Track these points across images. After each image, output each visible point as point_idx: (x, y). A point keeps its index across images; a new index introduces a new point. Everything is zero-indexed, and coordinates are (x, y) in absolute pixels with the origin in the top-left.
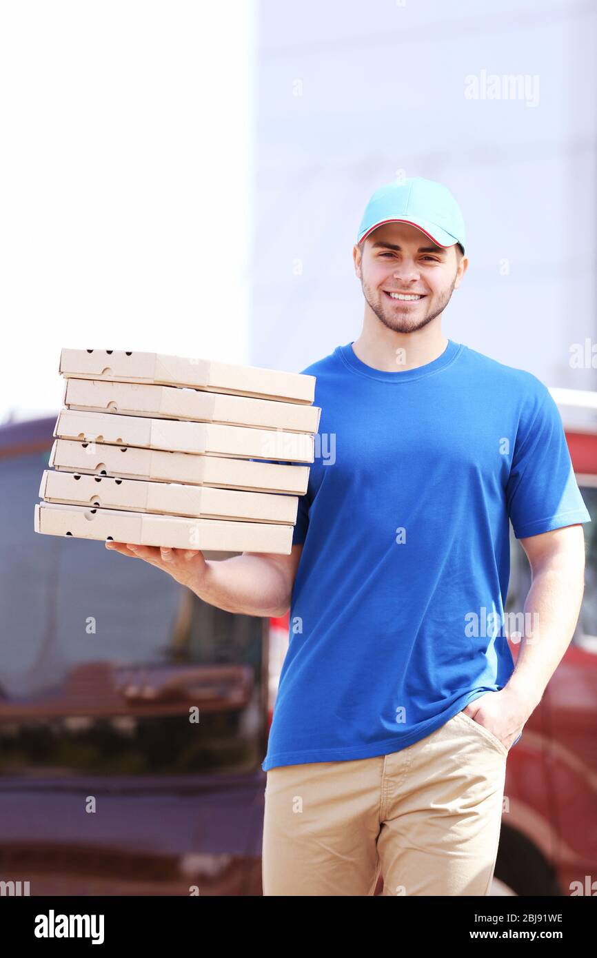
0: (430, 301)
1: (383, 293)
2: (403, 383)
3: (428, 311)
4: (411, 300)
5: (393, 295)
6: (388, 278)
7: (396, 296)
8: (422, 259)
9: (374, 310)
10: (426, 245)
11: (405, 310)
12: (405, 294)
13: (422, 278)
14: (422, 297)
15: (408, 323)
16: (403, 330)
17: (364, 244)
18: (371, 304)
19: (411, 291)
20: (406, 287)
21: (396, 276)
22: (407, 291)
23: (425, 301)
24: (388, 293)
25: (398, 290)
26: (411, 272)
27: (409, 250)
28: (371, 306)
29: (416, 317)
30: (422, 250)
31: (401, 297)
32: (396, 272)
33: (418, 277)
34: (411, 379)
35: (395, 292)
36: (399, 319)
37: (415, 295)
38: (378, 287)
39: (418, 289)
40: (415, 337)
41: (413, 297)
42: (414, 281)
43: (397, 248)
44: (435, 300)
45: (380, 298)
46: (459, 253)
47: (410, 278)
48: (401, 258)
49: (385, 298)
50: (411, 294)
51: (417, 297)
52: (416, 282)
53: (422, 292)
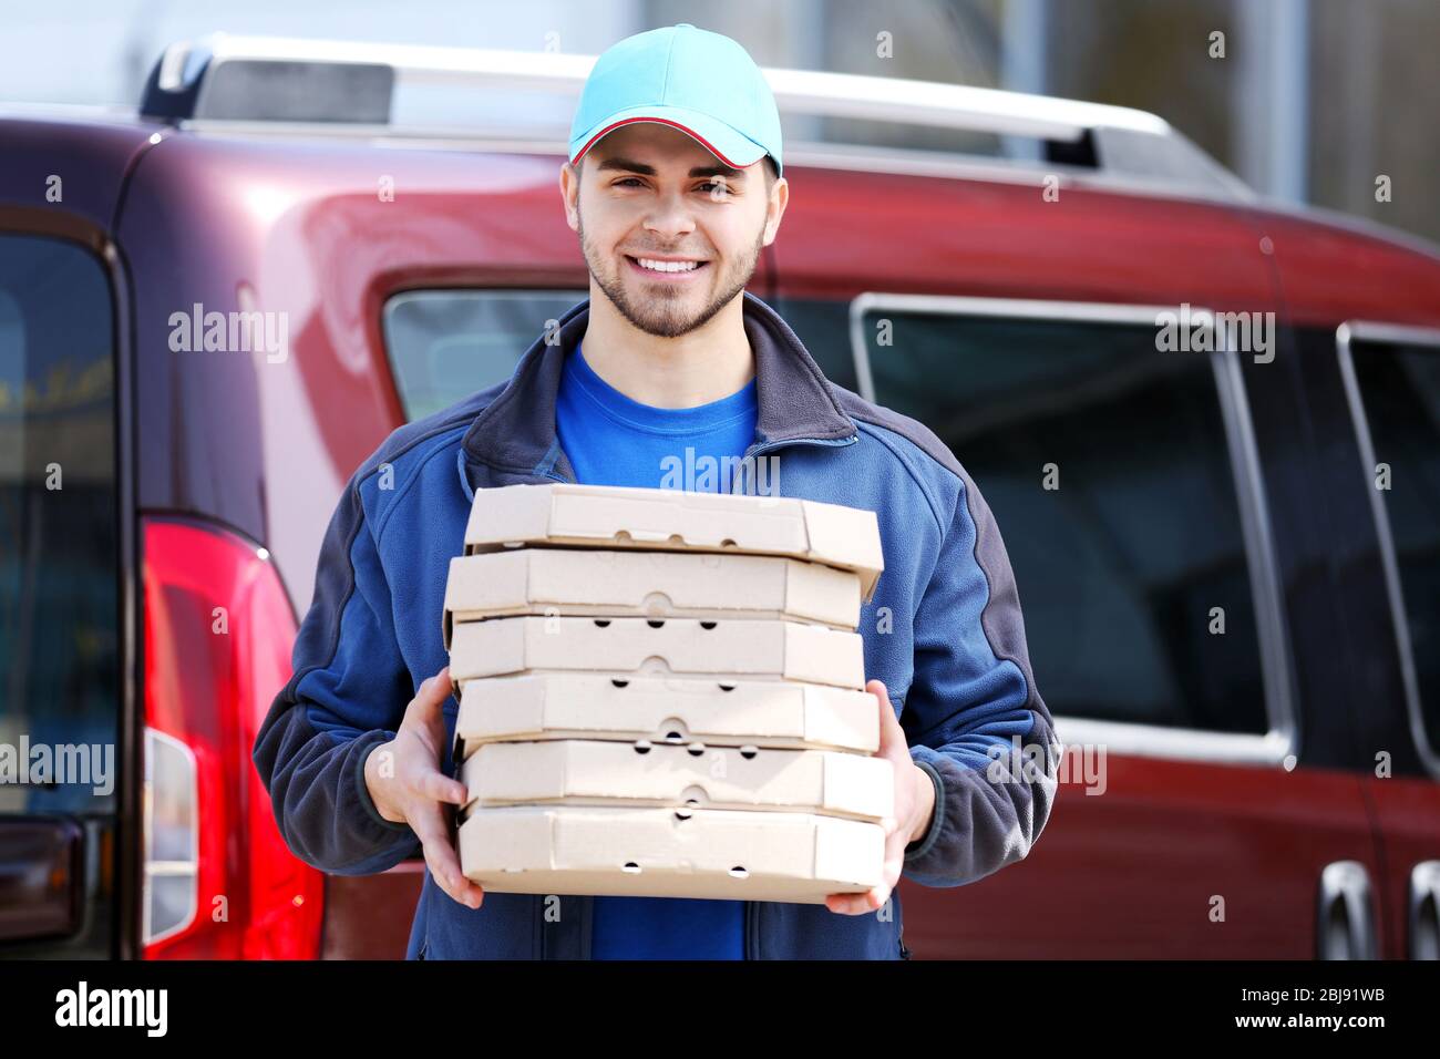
0: (716, 274)
1: (625, 261)
2: (681, 436)
3: (712, 292)
4: (680, 272)
5: (643, 263)
6: (631, 230)
7: (650, 264)
8: (698, 189)
9: (607, 293)
10: (704, 164)
11: (669, 293)
12: (667, 260)
13: (701, 227)
14: (701, 264)
15: (676, 317)
16: (665, 330)
17: (581, 168)
18: (602, 282)
19: (678, 254)
20: (667, 248)
21: (647, 226)
22: (671, 255)
23: (706, 272)
24: (633, 261)
25: (653, 253)
26: (680, 217)
27: (672, 173)
28: (602, 286)
29: (691, 304)
30: (697, 172)
31: (660, 266)
32: (648, 218)
33: (691, 227)
34: (696, 429)
35: (647, 258)
36: (657, 310)
37: (687, 261)
38: (614, 249)
39: (693, 250)
40: (690, 342)
41: (683, 266)
42: (685, 233)
43: (648, 170)
44: (725, 271)
45: (618, 270)
46: (770, 173)
47: (676, 230)
48: (657, 189)
49: (628, 269)
50: (679, 260)
51: (691, 265)
52: (688, 236)
53: (700, 255)
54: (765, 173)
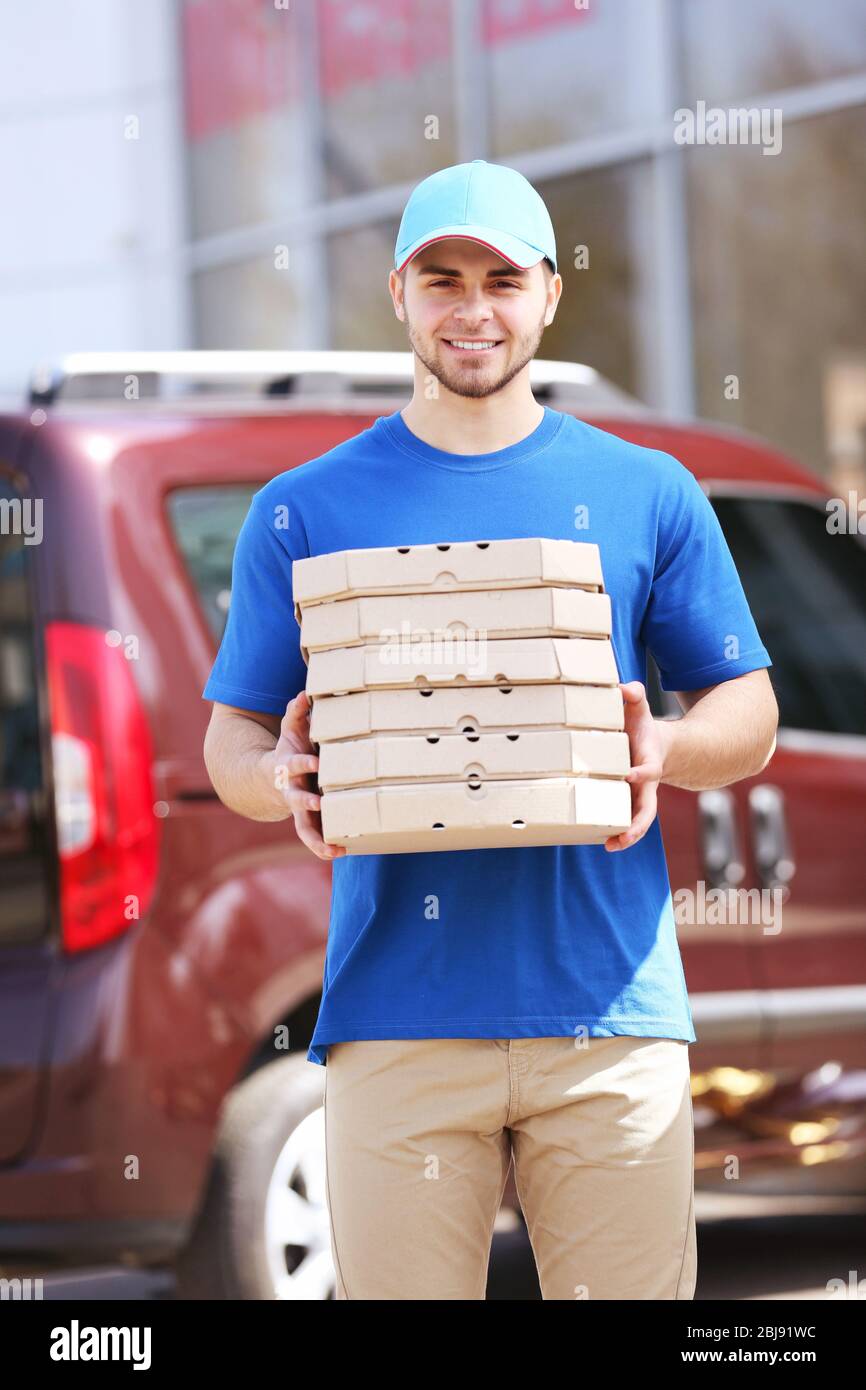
0: (510, 350)
1: (442, 343)
2: (484, 472)
3: (508, 364)
4: (483, 349)
5: (455, 343)
6: (445, 319)
7: (460, 345)
8: (494, 286)
9: (429, 368)
10: (497, 267)
11: (475, 364)
12: (473, 341)
13: (497, 315)
14: (498, 343)
15: (481, 381)
16: (474, 393)
17: (405, 273)
18: (424, 359)
19: (481, 337)
20: (473, 331)
21: (457, 316)
22: (475, 337)
23: (502, 348)
24: (448, 342)
25: (462, 336)
26: (483, 308)
27: (473, 276)
28: (424, 362)
29: (492, 373)
30: (492, 274)
31: (468, 346)
32: (458, 310)
33: (490, 315)
34: (494, 467)
35: (458, 341)
36: (467, 378)
37: (488, 341)
38: (434, 333)
39: (492, 333)
40: (493, 401)
41: (485, 345)
42: (485, 320)
43: (455, 273)
44: (516, 347)
45: (437, 350)
46: (548, 271)
47: (479, 318)
48: (463, 287)
49: (444, 349)
50: (482, 341)
51: (491, 345)
52: (488, 323)
53: (496, 335)
54: (544, 272)
